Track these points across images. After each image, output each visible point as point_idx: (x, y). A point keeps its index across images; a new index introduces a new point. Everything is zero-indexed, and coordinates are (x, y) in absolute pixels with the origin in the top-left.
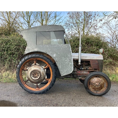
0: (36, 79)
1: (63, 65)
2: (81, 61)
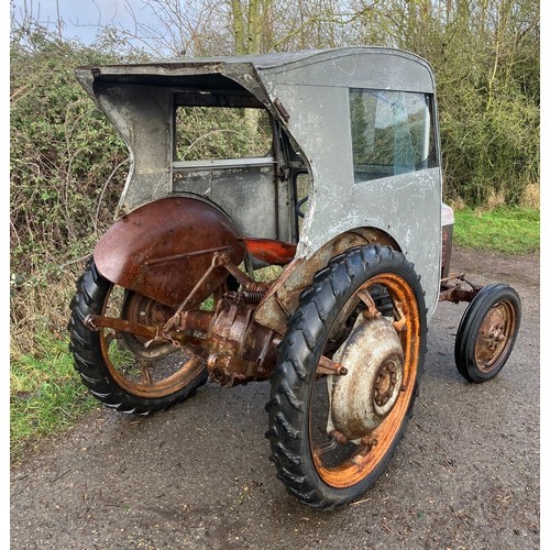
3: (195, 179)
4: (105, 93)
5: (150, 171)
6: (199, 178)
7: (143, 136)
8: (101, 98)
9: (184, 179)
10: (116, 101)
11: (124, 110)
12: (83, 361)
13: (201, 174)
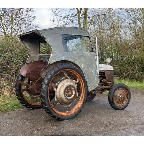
0: (70, 98)
1: (90, 77)
2: (100, 72)
3: (44, 58)
4: (24, 40)
5: (34, 55)
6: (45, 58)
7: (32, 48)
8: (23, 41)
9: (41, 58)
10: (26, 41)
11: (28, 43)
12: (17, 93)
13: (46, 57)
